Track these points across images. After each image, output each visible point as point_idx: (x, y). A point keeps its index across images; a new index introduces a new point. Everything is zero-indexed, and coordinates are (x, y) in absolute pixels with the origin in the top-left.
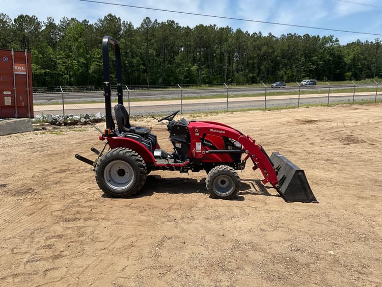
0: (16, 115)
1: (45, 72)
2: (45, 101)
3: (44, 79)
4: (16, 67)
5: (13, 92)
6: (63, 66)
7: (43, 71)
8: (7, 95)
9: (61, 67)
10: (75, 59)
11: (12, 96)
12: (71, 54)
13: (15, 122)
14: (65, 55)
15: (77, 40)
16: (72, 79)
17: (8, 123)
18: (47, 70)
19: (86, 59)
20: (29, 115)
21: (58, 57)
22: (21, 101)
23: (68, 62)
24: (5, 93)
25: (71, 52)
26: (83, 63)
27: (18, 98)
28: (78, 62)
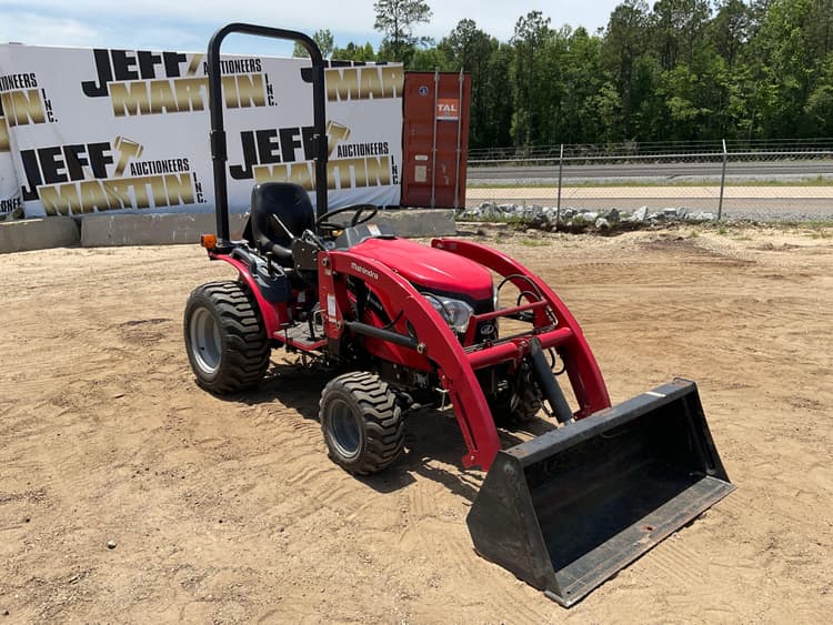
0: (433, 202)
1: (700, 115)
2: (664, 177)
3: (695, 129)
4: (440, 106)
5: (430, 155)
6: (742, 98)
7: (695, 112)
8: (421, 163)
9: (736, 102)
10: (774, 82)
11: (428, 164)
12: (766, 69)
13: (422, 215)
14: (752, 72)
15: (788, 33)
16: (759, 129)
17: (409, 216)
18: (705, 110)
19: (802, 78)
20: (456, 203)
21: (734, 78)
22: (443, 175)
23: (756, 88)
24: (417, 158)
25: (768, 65)
26: (794, 89)
27: (438, 169)
28: (782, 87)
